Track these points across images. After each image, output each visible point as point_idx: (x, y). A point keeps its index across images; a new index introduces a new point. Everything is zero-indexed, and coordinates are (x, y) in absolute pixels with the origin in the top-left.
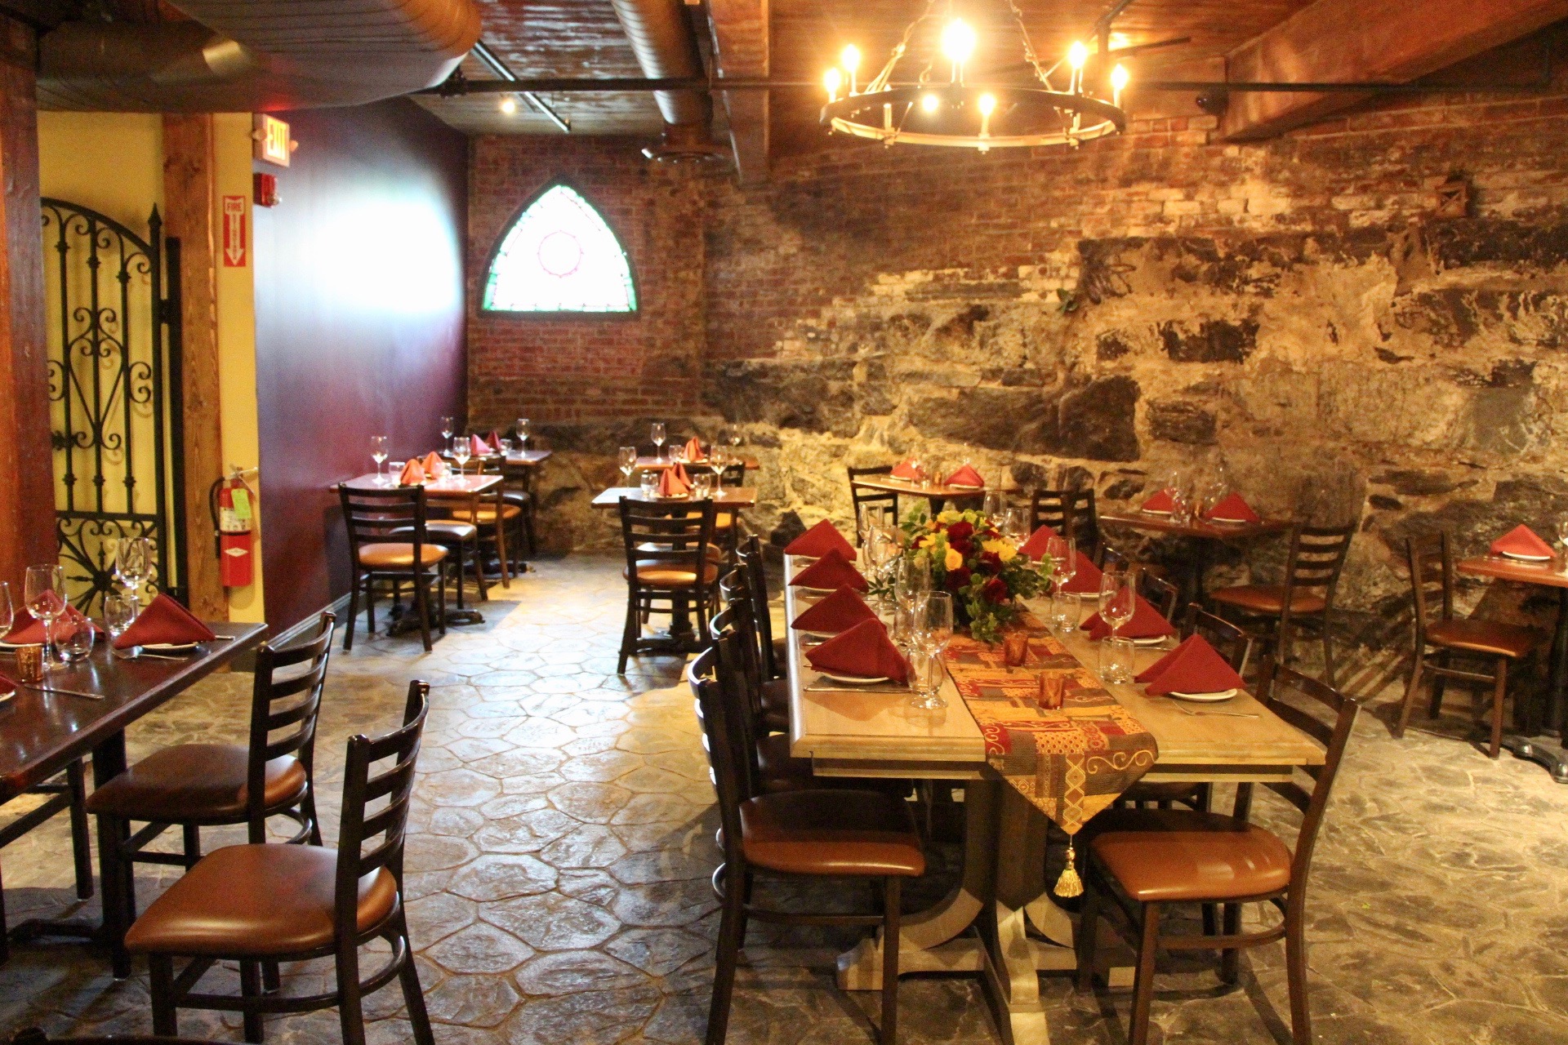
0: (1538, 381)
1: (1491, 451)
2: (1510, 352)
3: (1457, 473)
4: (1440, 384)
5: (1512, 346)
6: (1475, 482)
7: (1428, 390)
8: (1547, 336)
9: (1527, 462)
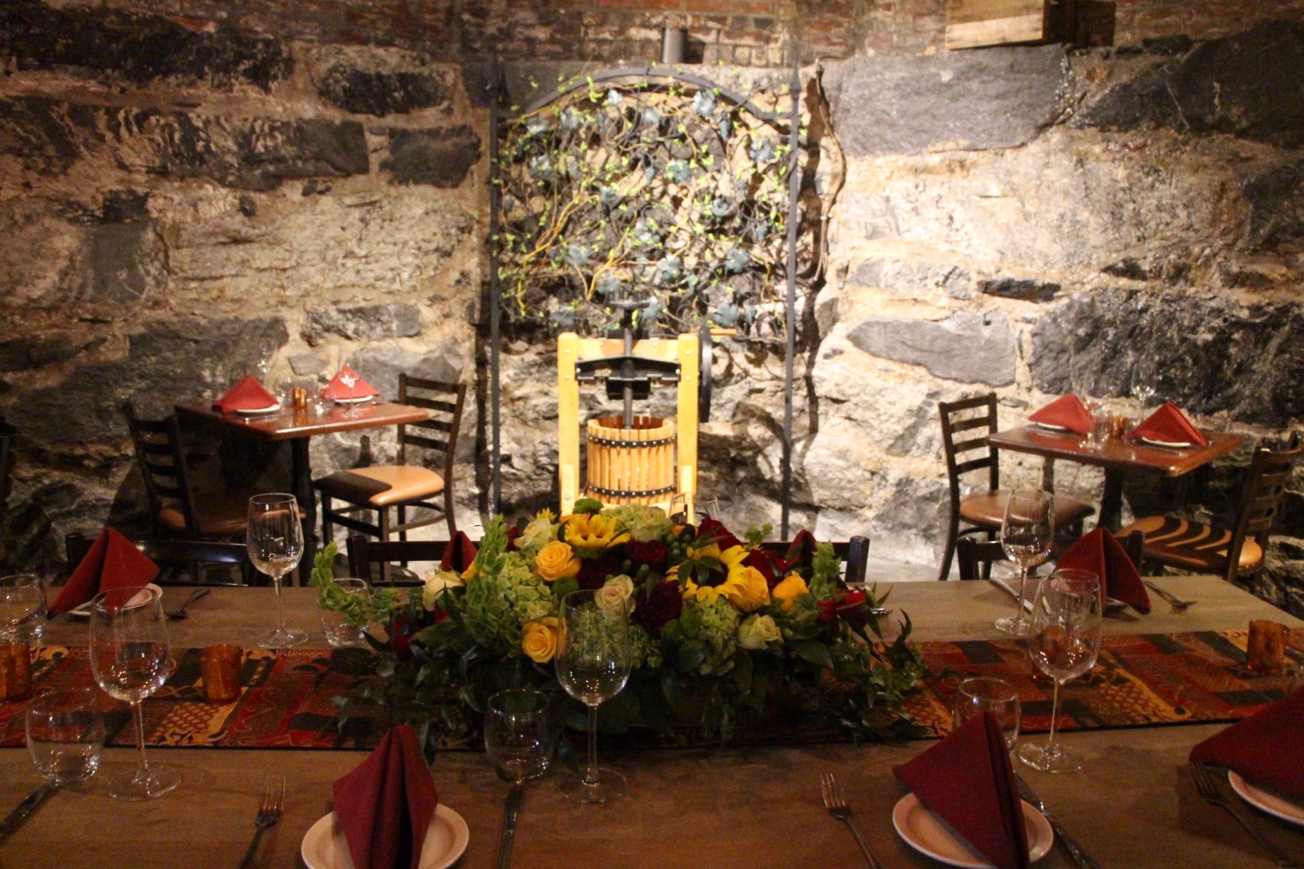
0: (155, 215)
1: (110, 301)
2: (121, 181)
3: (79, 333)
4: (48, 222)
5: (121, 174)
6: (104, 340)
7: (33, 230)
8: (158, 163)
9: (152, 308)
